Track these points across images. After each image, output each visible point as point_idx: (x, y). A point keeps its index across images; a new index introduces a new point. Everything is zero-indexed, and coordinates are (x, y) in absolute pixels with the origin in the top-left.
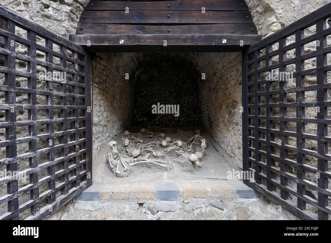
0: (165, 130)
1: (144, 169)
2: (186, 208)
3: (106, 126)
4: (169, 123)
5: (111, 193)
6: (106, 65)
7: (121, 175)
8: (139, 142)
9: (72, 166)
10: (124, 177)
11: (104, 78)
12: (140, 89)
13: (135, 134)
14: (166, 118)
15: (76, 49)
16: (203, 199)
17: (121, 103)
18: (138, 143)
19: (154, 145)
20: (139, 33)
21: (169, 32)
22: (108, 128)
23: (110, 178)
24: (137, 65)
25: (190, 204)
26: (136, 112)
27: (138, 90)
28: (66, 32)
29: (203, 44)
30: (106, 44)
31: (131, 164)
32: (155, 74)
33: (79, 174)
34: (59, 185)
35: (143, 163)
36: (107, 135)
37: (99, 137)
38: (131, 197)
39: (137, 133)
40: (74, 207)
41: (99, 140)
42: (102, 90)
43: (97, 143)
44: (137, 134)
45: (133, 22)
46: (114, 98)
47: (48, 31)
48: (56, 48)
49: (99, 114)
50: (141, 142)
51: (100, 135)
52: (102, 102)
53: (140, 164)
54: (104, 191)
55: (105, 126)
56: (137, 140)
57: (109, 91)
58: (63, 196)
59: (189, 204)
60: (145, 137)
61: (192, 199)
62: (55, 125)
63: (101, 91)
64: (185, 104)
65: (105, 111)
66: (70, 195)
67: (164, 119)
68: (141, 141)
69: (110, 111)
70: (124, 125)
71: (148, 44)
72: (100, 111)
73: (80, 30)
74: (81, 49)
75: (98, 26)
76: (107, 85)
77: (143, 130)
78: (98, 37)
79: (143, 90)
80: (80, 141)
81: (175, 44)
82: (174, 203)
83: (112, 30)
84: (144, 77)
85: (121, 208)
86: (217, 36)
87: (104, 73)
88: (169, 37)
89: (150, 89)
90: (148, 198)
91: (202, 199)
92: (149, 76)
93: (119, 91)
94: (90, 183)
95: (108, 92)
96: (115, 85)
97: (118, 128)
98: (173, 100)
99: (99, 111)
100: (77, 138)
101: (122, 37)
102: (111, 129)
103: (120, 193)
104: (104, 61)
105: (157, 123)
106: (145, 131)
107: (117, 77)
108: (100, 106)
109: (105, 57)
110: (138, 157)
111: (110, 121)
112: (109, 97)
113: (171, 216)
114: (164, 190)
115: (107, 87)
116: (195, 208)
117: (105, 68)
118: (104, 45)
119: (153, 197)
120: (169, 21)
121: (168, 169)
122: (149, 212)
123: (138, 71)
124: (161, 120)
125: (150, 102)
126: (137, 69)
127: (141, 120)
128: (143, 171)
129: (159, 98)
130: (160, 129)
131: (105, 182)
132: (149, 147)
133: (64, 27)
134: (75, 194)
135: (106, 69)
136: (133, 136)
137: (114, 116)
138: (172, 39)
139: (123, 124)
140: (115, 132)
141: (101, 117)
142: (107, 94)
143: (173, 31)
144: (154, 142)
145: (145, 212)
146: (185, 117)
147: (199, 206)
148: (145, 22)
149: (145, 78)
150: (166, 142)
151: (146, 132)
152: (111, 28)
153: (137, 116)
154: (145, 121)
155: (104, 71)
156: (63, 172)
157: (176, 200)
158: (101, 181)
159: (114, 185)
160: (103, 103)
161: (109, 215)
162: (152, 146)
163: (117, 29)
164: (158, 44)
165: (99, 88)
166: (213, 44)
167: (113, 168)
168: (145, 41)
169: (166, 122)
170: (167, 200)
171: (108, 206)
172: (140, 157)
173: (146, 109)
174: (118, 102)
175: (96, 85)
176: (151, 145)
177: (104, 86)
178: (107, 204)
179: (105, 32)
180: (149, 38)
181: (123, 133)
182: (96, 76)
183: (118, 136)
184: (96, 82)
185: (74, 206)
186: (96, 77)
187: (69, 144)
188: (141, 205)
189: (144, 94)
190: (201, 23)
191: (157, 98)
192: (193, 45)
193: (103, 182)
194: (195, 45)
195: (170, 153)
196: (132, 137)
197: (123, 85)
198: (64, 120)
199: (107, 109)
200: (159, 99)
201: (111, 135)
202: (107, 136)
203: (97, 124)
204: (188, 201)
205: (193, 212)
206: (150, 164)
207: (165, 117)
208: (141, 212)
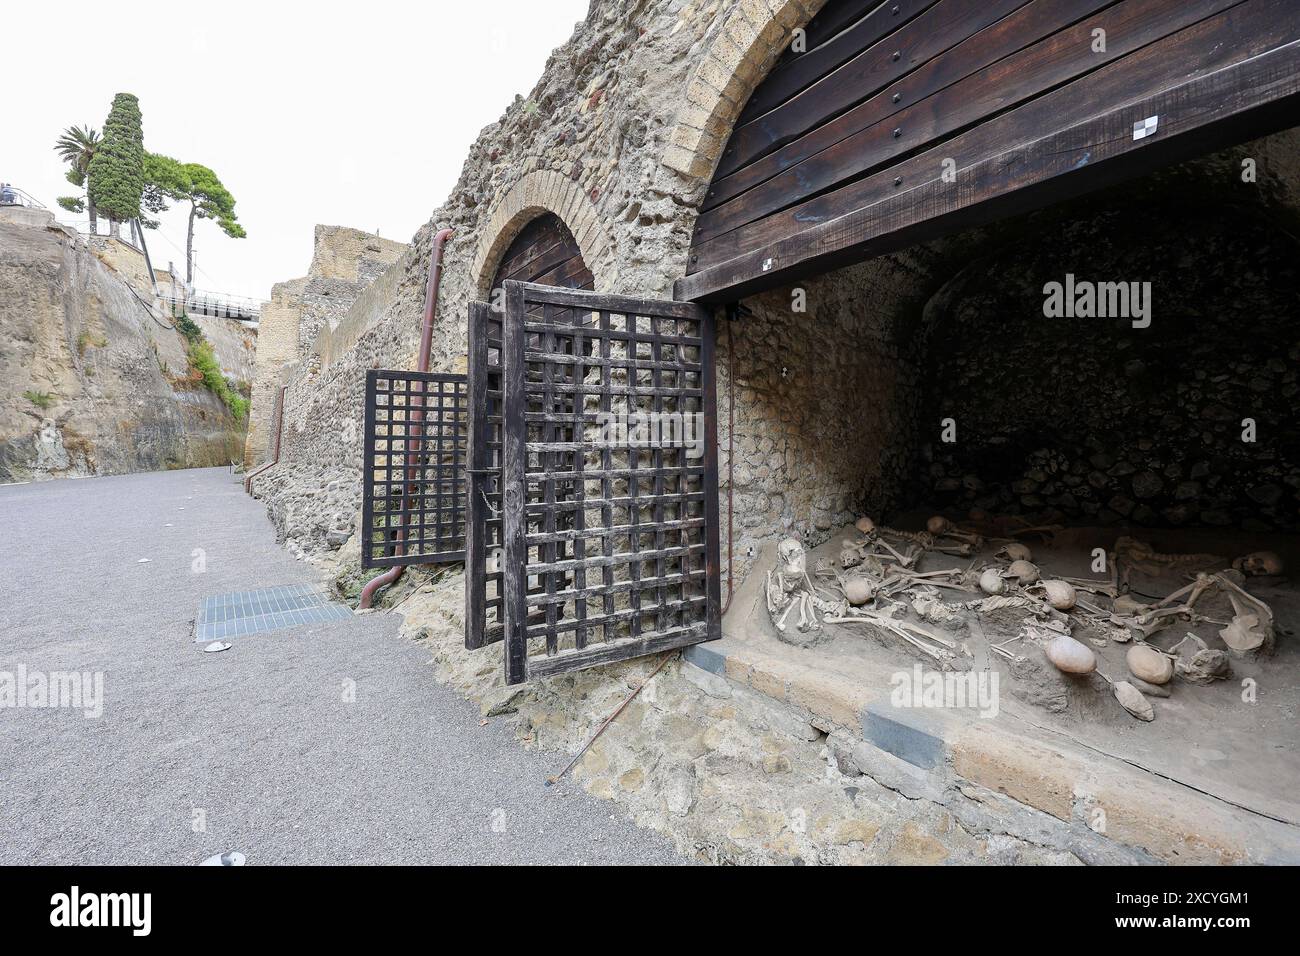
0: (1049, 534)
1: (869, 645)
2: (963, 812)
3: (780, 494)
4: (1098, 505)
5: (749, 670)
6: (781, 318)
7: (786, 637)
8: (898, 562)
9: (673, 576)
10: (796, 645)
11: (771, 358)
12: (950, 363)
13: (906, 534)
14: (1077, 480)
15: (680, 312)
16: (1048, 816)
17: (844, 424)
18: (894, 567)
19: (954, 581)
20: (814, 222)
21: (898, 184)
22: (789, 502)
23: (765, 638)
24: (921, 276)
25: (985, 810)
26: (929, 454)
27: (942, 367)
28: (667, 280)
29: (1031, 182)
30: (737, 281)
31: (828, 619)
32: (1024, 285)
33: (687, 599)
34: (648, 606)
35: (866, 623)
36: (787, 522)
37: (753, 522)
38: (793, 700)
39: (914, 530)
40: (678, 671)
41: (755, 531)
42: (762, 394)
43: (750, 539)
44: (911, 536)
45: (797, 197)
46: (814, 409)
47: (627, 300)
48: (643, 325)
49: (755, 460)
50: (905, 563)
51: (758, 519)
52: (763, 426)
53: (858, 624)
54: (736, 658)
55: (777, 494)
56: (892, 554)
57: (793, 393)
58: (656, 634)
59: (980, 805)
60: (941, 551)
61: (995, 794)
62: (640, 480)
63: (759, 396)
64: (1207, 412)
65: (774, 450)
66: (667, 637)
67: (1066, 486)
68: (905, 559)
69: (797, 450)
70: (862, 497)
71: (831, 249)
72: (758, 451)
73: (692, 265)
74: (691, 308)
75: (724, 241)
76: (784, 375)
77: (936, 523)
78: (722, 269)
79: (965, 366)
80: (691, 523)
81: (914, 222)
82: (920, 774)
83: (751, 240)
84: (971, 311)
85: (768, 717)
86: (1103, 119)
87: (772, 341)
88: (894, 204)
89: (997, 356)
90: (838, 720)
91: (1041, 814)
92: (995, 301)
93: (838, 386)
94: (714, 634)
95: (786, 394)
96: (817, 367)
97: (832, 508)
98: (1124, 395)
99: (753, 452)
100: (684, 514)
101: (769, 251)
102: (800, 508)
103: (769, 678)
104: (771, 310)
105: (1027, 501)
106: (944, 526)
107: (829, 342)
108: (757, 437)
109: (775, 297)
110: (866, 607)
111: (794, 481)
112: (790, 409)
113: (895, 804)
114: (888, 717)
115: (783, 380)
116: (995, 828)
117: (775, 328)
118: (732, 284)
119: (852, 724)
120: (901, 148)
121: (946, 666)
122: (833, 761)
123: (937, 295)
124: (1050, 489)
125: (996, 411)
126: (930, 290)
127: (951, 484)
128: (863, 651)
129: (1039, 391)
130: (1028, 526)
131: (750, 643)
132: (931, 587)
133: (661, 272)
134: (677, 642)
135: (779, 329)
136: (884, 539)
137: (812, 467)
138: (905, 208)
139: (857, 494)
140: (817, 515)
141: (759, 469)
142: (781, 402)
143: (913, 177)
144: (952, 572)
145: (826, 759)
146: (1212, 482)
147: (1015, 831)
148: (828, 184)
149: (977, 314)
150: (1000, 579)
151: (952, 532)
152: (749, 235)
153: (933, 470)
154: (969, 489)
155: (771, 337)
156: (654, 581)
157: (931, 769)
158: (743, 637)
159: (765, 656)
160: (767, 430)
161: (731, 713)
162: (945, 584)
163: (762, 231)
164: (860, 240)
165: (752, 388)
166: (1083, 163)
167: (773, 613)
168: (823, 243)
169: (1079, 499)
170: (898, 754)
171: (739, 698)
172: (873, 607)
173: (974, 440)
174: (831, 422)
175: (743, 383)
176: (943, 581)
177: (771, 382)
178: (740, 693)
179: (737, 249)
180: (835, 229)
181: (853, 523)
182: (744, 358)
183: (830, 532)
184: (742, 373)
185: (679, 668)
186: (742, 362)
187: (667, 525)
188: (823, 735)
189: (967, 380)
190: (1028, 96)
191: (1029, 391)
192: (986, 198)
193: (747, 643)
194: (993, 196)
195: (996, 621)
196: (880, 542)
197: (855, 360)
198: (657, 472)
199: (782, 445)
200: (1042, 394)
201: (801, 525)
202: (786, 526)
203: (749, 487)
204: (981, 795)
205: (987, 838)
206: (885, 633)
207: (1073, 475)
208: (816, 754)
